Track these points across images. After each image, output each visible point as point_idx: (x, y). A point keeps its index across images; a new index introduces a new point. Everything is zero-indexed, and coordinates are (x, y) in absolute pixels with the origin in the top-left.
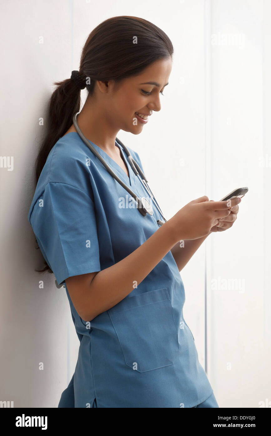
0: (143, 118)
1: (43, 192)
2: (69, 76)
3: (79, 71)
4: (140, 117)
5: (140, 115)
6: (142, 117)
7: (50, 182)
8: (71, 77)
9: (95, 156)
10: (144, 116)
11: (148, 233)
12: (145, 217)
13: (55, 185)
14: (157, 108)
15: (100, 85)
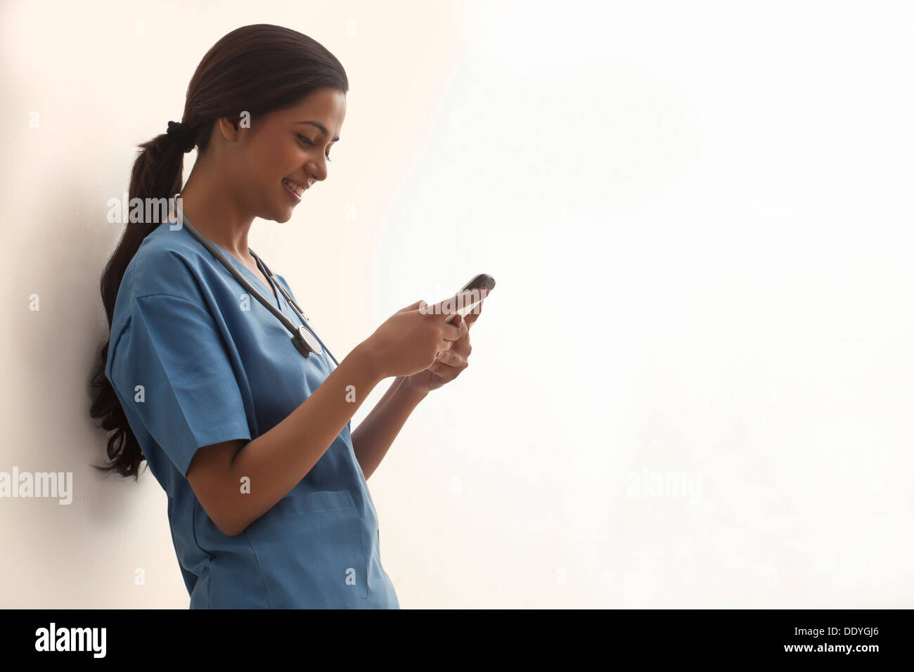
0: (295, 192)
1: (130, 320)
2: (163, 130)
3: (180, 122)
4: (291, 187)
5: (291, 185)
6: (294, 187)
7: (138, 298)
8: (168, 131)
9: (216, 257)
10: (297, 189)
11: (313, 383)
12: (308, 359)
13: (148, 301)
14: (320, 175)
15: (225, 125)
